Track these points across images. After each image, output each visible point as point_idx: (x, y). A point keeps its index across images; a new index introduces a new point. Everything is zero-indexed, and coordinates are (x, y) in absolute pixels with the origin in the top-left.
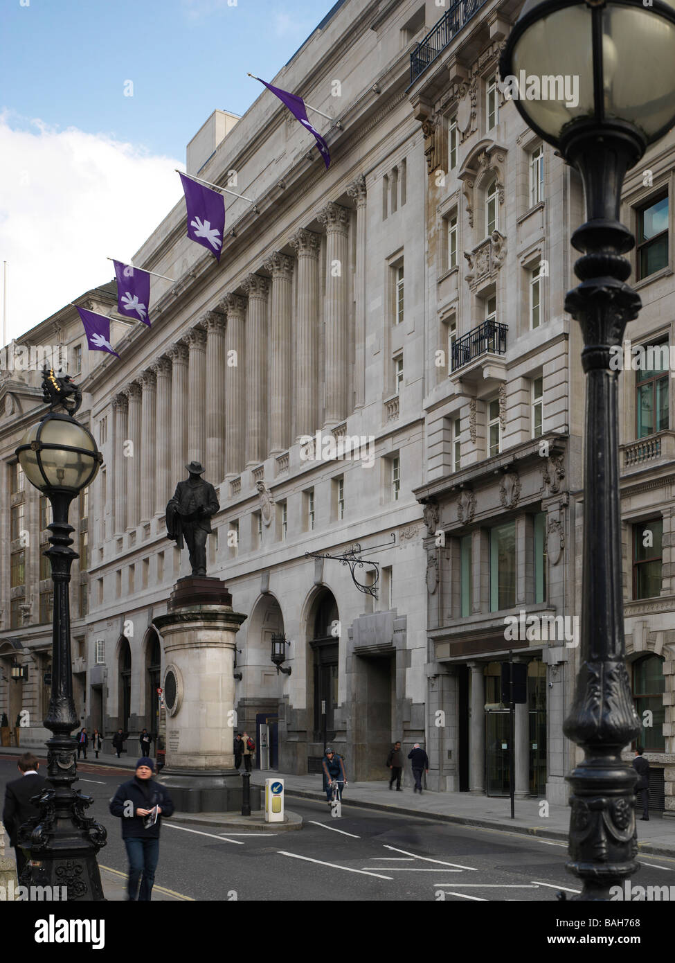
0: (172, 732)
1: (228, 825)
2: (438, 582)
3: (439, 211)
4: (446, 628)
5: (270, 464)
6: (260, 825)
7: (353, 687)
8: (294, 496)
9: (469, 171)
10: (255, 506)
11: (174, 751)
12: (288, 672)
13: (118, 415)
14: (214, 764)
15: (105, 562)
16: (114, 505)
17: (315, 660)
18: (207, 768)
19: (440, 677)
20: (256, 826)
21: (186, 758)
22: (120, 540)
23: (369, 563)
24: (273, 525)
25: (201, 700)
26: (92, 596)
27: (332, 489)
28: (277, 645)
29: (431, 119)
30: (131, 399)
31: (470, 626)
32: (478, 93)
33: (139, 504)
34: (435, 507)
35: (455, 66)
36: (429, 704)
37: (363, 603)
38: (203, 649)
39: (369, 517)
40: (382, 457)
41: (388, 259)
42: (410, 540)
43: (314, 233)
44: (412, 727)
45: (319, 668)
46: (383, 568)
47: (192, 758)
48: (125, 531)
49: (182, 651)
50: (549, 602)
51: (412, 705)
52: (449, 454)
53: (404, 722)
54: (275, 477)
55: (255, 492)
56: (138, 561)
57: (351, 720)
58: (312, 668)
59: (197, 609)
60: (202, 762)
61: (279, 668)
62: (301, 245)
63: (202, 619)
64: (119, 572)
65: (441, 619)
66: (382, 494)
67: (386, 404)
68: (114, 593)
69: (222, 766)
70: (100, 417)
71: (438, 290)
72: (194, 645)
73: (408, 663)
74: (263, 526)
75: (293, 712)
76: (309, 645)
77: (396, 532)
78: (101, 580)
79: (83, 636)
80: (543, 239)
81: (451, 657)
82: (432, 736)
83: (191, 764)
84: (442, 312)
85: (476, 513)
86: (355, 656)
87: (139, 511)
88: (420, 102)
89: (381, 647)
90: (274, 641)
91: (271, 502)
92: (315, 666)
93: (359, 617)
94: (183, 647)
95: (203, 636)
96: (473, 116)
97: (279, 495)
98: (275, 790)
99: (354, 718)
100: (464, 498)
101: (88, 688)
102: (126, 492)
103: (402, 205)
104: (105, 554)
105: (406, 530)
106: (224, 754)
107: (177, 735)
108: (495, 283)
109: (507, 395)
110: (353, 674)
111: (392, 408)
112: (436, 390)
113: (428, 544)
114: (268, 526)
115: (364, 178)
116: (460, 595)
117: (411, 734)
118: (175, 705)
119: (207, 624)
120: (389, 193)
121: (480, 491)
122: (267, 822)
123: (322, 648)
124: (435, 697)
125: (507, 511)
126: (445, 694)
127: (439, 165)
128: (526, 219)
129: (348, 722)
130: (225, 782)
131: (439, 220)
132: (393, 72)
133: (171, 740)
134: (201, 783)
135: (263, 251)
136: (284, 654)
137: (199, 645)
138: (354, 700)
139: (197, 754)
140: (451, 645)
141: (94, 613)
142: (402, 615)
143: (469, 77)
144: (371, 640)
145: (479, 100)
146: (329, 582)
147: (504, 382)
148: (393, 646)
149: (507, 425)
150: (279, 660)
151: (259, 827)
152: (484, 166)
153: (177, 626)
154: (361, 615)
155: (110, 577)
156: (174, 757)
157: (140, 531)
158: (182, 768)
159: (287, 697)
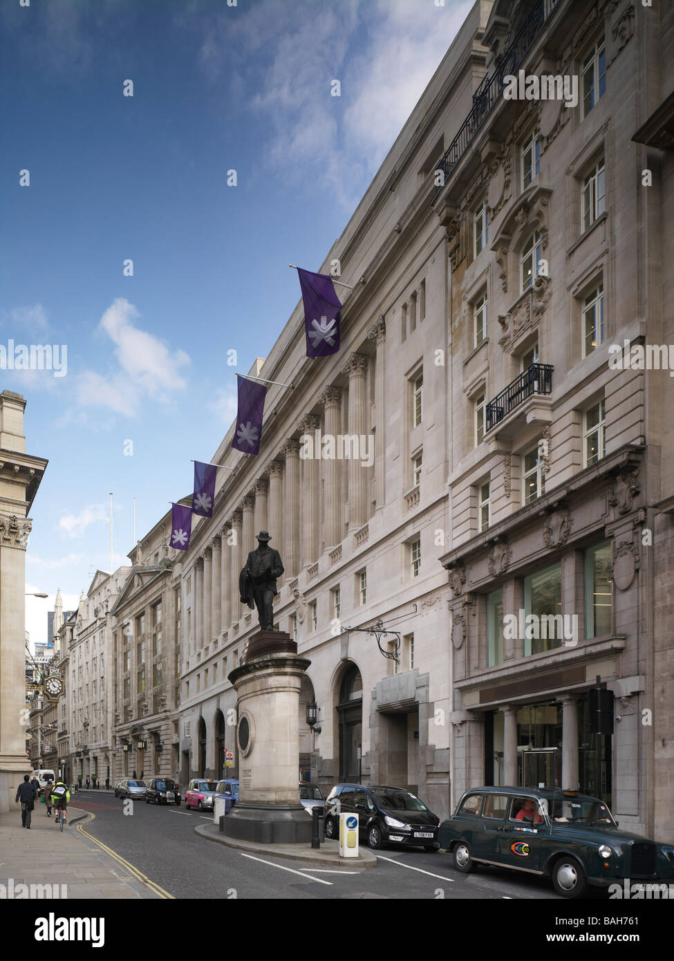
0: (245, 771)
1: (303, 859)
2: (464, 637)
3: (465, 298)
4: (473, 677)
5: (303, 576)
6: (337, 860)
7: (377, 739)
8: (323, 596)
9: (504, 237)
10: (291, 611)
11: (247, 787)
12: (319, 731)
13: (198, 573)
14: (283, 799)
15: (190, 670)
16: (195, 633)
17: (340, 720)
18: (277, 802)
19: (468, 724)
20: (332, 862)
21: (258, 794)
22: (199, 655)
23: (393, 633)
24: (306, 621)
25: (271, 740)
26: (182, 694)
27: (355, 582)
28: (311, 710)
29: (455, 219)
30: (205, 559)
31: (506, 671)
32: (512, 160)
33: (211, 628)
34: (462, 569)
35: (488, 144)
36: (454, 748)
37: (385, 668)
38: (274, 694)
39: (390, 596)
40: (402, 543)
41: (407, 374)
42: (432, 607)
43: (337, 388)
44: (435, 770)
45: (344, 726)
46: (404, 636)
47: (264, 794)
48: (202, 648)
49: (255, 697)
50: (615, 631)
51: (436, 750)
52: (476, 518)
53: (427, 766)
54: (307, 584)
55: (292, 598)
56: (210, 666)
57: (374, 766)
58: (337, 726)
59: (268, 657)
60: (272, 797)
61: (312, 728)
62: (327, 399)
63: (273, 665)
64: (199, 675)
65: (468, 670)
66: (403, 574)
67: (406, 497)
68: (196, 690)
69: (290, 800)
70: (187, 578)
71: (464, 371)
72: (265, 691)
73: (431, 714)
74: (298, 624)
75: (323, 762)
76: (336, 710)
77: (418, 603)
78: (188, 683)
79: (177, 720)
80: (607, 251)
81: (481, 703)
82: (458, 777)
83: (262, 799)
84: (469, 389)
85: (511, 562)
86: (378, 713)
87: (210, 633)
88: (446, 206)
89: (403, 703)
90: (308, 707)
91: (304, 604)
92: (340, 725)
93: (381, 681)
94: (255, 694)
95: (274, 681)
96: (507, 185)
97: (310, 598)
98: (350, 824)
99: (377, 764)
100: (497, 552)
101: (181, 753)
102: (202, 622)
103: (421, 321)
104: (190, 665)
105: (428, 599)
106: (291, 790)
107: (250, 774)
108: (537, 330)
109: (552, 436)
110: (377, 728)
111: (412, 500)
112: (462, 463)
113: (454, 605)
114: (301, 623)
115: (384, 317)
116: (487, 647)
117: (435, 776)
118: (248, 747)
119: (277, 670)
120: (408, 317)
121: (516, 541)
122: (342, 858)
123: (345, 711)
124: (461, 742)
125: (553, 550)
126: (472, 738)
127: (465, 257)
128: (577, 247)
129: (371, 768)
130: (293, 816)
131: (465, 306)
132: (415, 204)
133: (245, 778)
134: (273, 816)
135: (296, 419)
136: (316, 718)
137: (269, 691)
138: (377, 749)
139: (268, 790)
140: (481, 692)
141: (184, 704)
142: (424, 672)
143: (502, 150)
144: (394, 697)
145: (513, 168)
146: (353, 656)
147: (549, 424)
148: (416, 700)
149: (551, 466)
150: (312, 722)
151: (336, 862)
152: (522, 223)
153: (250, 676)
154: (383, 679)
155: (193, 680)
156: (246, 793)
157: (211, 645)
158: (254, 802)
159: (318, 750)
